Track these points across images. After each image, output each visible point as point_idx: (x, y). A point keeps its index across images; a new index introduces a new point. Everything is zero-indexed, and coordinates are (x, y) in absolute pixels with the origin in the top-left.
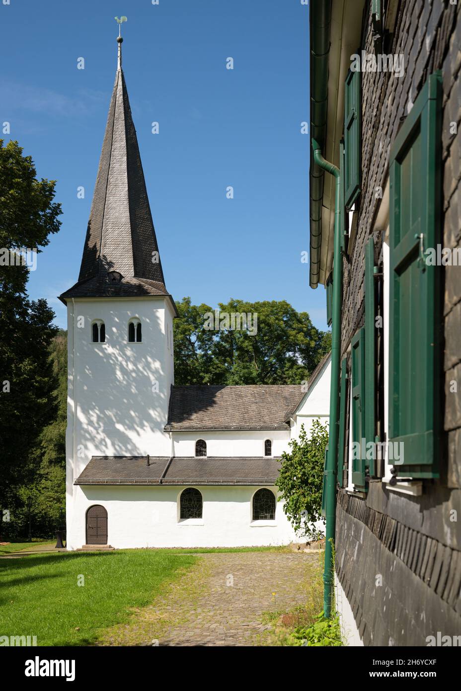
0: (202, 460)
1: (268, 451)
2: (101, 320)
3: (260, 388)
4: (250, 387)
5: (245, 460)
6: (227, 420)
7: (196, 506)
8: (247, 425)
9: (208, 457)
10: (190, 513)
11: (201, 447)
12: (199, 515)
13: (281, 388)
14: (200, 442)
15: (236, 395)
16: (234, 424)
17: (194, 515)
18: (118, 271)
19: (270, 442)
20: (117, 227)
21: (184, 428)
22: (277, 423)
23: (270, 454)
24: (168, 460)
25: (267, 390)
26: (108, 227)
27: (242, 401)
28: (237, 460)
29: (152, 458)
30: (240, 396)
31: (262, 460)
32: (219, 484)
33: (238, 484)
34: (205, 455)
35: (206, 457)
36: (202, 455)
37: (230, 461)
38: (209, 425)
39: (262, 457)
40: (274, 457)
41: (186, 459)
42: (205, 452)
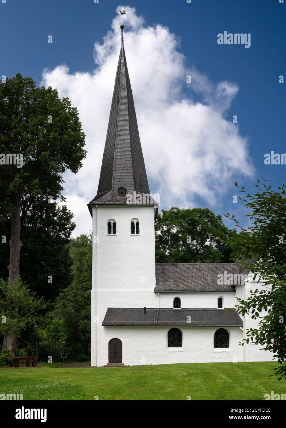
0: (178, 310)
1: (220, 305)
2: (113, 220)
3: (212, 265)
4: (206, 264)
5: (206, 310)
6: (194, 285)
7: (178, 339)
8: (207, 288)
9: (182, 309)
10: (174, 343)
11: (177, 302)
12: (180, 345)
13: (226, 265)
14: (176, 300)
15: (197, 269)
16: (199, 288)
17: (176, 345)
18: (124, 187)
19: (222, 299)
20: (123, 158)
21: (167, 290)
22: (226, 287)
23: (221, 307)
24: (157, 311)
25: (217, 266)
26: (117, 158)
27: (201, 273)
28: (201, 311)
29: (147, 309)
30: (200, 270)
31: (217, 310)
32: (194, 325)
33: (207, 325)
34: (180, 308)
35: (181, 309)
36: (178, 307)
37: (196, 311)
38: (182, 288)
39: (217, 309)
40: (225, 309)
41: (167, 310)
42: (180, 305)
